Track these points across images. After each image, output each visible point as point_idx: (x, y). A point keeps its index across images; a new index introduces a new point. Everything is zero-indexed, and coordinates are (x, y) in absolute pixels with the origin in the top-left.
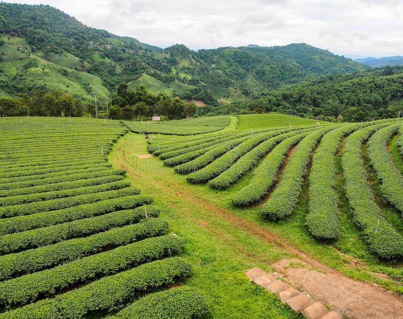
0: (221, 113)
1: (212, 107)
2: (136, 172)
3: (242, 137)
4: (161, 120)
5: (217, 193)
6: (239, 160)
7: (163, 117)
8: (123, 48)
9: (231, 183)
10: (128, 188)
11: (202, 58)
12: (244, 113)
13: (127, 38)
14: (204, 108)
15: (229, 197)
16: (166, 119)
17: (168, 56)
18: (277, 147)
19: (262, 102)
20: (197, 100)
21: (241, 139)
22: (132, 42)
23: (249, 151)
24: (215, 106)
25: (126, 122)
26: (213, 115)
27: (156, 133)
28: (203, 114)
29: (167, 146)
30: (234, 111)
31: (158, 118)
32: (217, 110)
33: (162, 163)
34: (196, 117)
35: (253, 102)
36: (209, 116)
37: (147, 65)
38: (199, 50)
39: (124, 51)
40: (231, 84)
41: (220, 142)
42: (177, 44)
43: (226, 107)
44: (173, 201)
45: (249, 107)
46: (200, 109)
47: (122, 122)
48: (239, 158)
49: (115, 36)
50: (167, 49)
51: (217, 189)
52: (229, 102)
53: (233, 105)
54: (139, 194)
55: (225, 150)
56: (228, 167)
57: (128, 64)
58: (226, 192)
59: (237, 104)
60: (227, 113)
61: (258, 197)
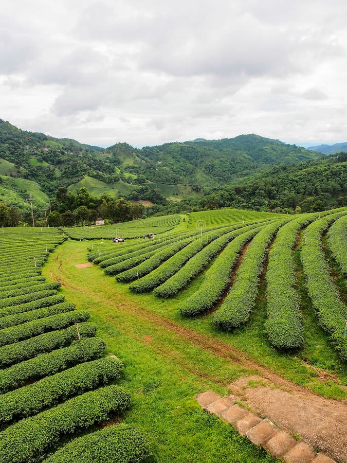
0: (171, 212)
1: (161, 206)
2: (73, 285)
3: (192, 236)
4: (105, 224)
5: (163, 302)
6: (188, 262)
7: (107, 221)
8: (62, 150)
9: (179, 290)
10: (61, 304)
11: (147, 156)
12: (195, 211)
13: (66, 139)
14: (153, 208)
15: (177, 306)
16: (110, 223)
17: (110, 156)
18: (230, 245)
19: (214, 198)
20: (144, 200)
21: (190, 239)
22: (71, 144)
23: (198, 252)
24: (164, 205)
25: (65, 229)
26: (162, 215)
27: (99, 239)
28: (152, 214)
29: (109, 252)
30: (185, 209)
31: (102, 222)
32: (167, 209)
33: (102, 272)
34: (144, 218)
35: (205, 198)
36: (158, 216)
37: (88, 167)
38: (143, 148)
39: (63, 153)
40: (180, 180)
41: (168, 244)
42: (120, 143)
43: (176, 205)
44: (113, 315)
45: (201, 204)
46: (148, 209)
47: (60, 229)
48: (188, 260)
49: (53, 139)
50: (110, 148)
51: (163, 298)
52: (179, 200)
53: (183, 203)
54: (73, 310)
55: (173, 252)
56: (176, 272)
57: (68, 166)
58: (174, 300)
59: (187, 202)
60: (178, 212)
61: (210, 304)
